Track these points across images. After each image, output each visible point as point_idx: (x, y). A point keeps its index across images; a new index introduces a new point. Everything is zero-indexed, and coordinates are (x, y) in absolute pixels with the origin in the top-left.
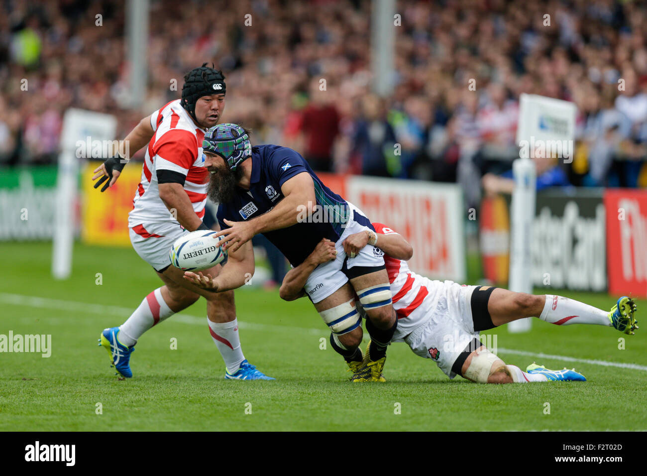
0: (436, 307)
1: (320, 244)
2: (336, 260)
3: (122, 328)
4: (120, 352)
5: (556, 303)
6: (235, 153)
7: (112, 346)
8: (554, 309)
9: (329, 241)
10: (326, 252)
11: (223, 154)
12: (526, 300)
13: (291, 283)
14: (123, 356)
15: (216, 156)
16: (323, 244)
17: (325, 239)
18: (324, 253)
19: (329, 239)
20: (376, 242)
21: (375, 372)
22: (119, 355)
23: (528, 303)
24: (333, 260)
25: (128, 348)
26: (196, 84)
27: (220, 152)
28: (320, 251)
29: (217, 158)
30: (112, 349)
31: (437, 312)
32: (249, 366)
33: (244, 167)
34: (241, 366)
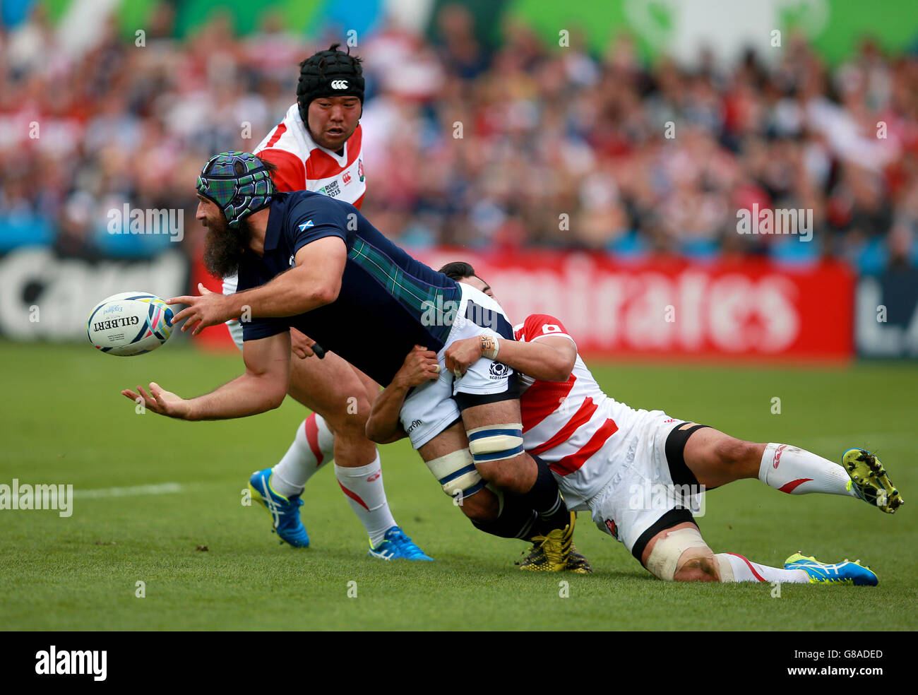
0: (625, 456)
1: (410, 355)
2: (439, 380)
3: (276, 469)
4: (277, 507)
5: (779, 455)
6: (237, 200)
7: (264, 498)
8: (776, 466)
9: (426, 349)
10: (418, 368)
11: (217, 199)
12: (731, 450)
13: (376, 416)
14: (282, 513)
15: (208, 203)
16: (414, 355)
17: (417, 347)
18: (415, 370)
19: (424, 346)
20: (495, 354)
21: (551, 554)
22: (277, 513)
23: (736, 454)
24: (434, 380)
25: (288, 501)
26: (309, 76)
27: (213, 197)
28: (410, 365)
29: (209, 206)
30: (266, 503)
31: (625, 463)
32: (400, 537)
33: (252, 222)
34: (387, 537)
